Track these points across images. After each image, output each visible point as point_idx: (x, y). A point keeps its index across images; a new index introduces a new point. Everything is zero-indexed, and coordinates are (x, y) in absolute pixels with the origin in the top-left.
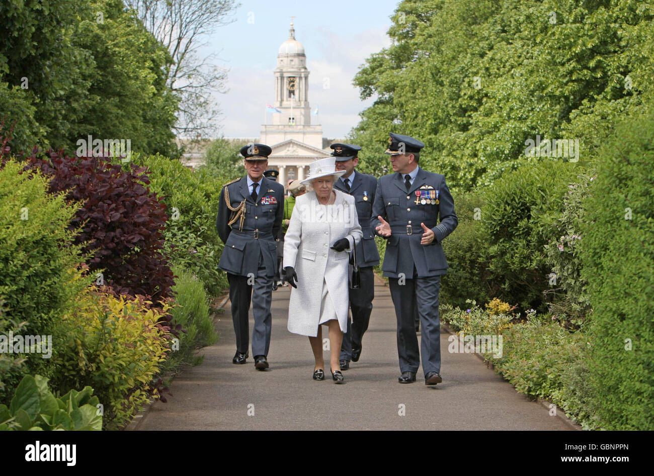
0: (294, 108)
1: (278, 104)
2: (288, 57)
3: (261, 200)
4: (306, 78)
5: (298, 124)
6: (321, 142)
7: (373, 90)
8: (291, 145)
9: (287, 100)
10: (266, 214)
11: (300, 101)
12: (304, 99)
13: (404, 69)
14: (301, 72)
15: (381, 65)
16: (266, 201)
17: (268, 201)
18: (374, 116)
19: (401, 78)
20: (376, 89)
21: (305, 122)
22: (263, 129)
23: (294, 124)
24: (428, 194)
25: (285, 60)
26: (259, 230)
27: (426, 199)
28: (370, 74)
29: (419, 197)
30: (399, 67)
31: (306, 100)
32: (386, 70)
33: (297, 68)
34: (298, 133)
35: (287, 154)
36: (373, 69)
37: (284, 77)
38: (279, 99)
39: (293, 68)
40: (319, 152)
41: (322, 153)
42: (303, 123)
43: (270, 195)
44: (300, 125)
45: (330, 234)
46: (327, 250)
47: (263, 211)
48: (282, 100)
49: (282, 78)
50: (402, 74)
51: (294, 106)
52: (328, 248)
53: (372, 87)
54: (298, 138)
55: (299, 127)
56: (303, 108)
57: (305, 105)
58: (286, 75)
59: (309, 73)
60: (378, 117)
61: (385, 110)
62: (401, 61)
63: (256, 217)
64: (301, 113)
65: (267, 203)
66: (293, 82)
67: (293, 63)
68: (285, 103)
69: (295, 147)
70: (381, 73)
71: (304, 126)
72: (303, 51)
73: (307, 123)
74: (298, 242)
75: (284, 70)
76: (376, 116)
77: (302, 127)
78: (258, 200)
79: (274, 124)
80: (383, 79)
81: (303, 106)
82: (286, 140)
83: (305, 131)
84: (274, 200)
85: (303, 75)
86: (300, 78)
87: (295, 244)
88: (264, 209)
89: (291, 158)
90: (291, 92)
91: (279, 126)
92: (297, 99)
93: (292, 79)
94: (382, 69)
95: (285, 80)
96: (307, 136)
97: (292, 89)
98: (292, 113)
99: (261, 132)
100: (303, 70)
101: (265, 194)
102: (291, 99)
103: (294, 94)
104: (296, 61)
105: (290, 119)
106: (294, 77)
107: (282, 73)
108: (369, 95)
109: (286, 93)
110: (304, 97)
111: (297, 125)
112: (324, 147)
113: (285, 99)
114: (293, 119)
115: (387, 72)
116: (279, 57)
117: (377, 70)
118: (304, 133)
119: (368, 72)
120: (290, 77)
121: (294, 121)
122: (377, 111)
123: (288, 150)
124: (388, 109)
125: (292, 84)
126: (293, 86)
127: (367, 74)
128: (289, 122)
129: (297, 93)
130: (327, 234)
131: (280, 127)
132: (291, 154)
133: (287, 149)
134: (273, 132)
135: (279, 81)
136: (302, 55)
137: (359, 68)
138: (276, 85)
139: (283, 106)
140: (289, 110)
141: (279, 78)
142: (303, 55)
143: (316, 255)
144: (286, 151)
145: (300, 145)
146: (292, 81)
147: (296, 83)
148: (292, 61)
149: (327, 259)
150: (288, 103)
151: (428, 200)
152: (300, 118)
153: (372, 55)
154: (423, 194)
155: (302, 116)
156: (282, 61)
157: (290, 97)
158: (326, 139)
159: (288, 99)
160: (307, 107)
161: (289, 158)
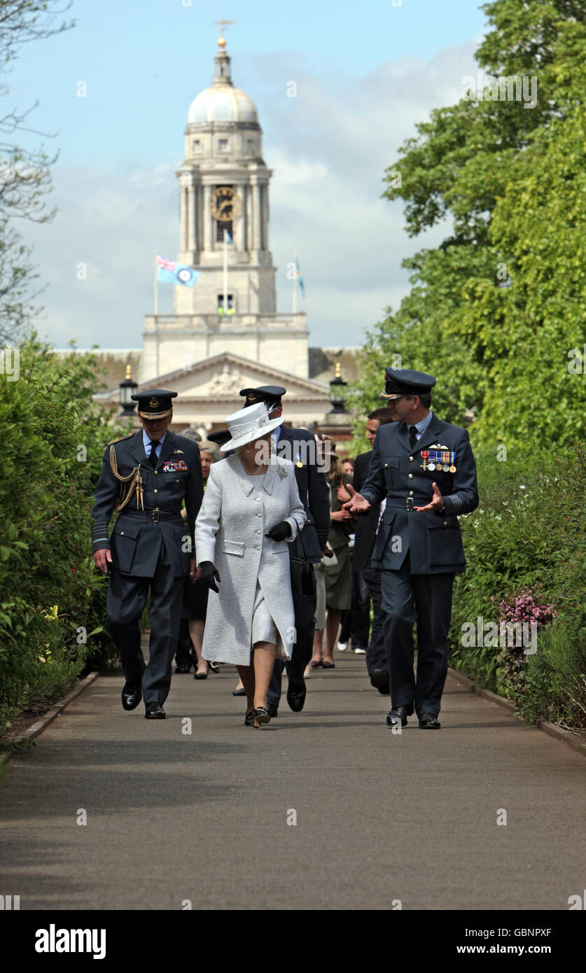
0: (231, 269)
1: (188, 259)
2: (212, 132)
3: (163, 466)
4: (263, 187)
5: (243, 311)
6: (304, 357)
7: (441, 207)
8: (226, 369)
9: (213, 249)
10: (169, 486)
11: (246, 249)
12: (257, 245)
13: (524, 149)
14: (250, 173)
15: (461, 141)
16: (170, 467)
17: (174, 467)
18: (445, 279)
19: (517, 171)
20: (448, 203)
21: (262, 306)
22: (151, 325)
23: (232, 311)
24: (439, 456)
25: (206, 139)
26: (160, 509)
27: (435, 463)
28: (431, 167)
29: (427, 459)
30: (511, 143)
31: (263, 247)
32: (475, 151)
33: (238, 161)
34: (242, 335)
35: (214, 392)
36: (439, 152)
37: (203, 187)
38: (192, 246)
39: (226, 161)
40: (301, 386)
41: (309, 389)
42: (255, 310)
43: (177, 458)
44: (249, 315)
45: (265, 516)
46: (260, 540)
47: (167, 481)
48: (199, 249)
49: (198, 187)
50: (519, 160)
51: (232, 262)
52: (261, 536)
53: (439, 200)
54: (243, 349)
55: (246, 320)
56: (256, 269)
57: (260, 260)
58: (208, 180)
59: (270, 173)
60: (455, 281)
61: (476, 262)
62: (515, 130)
63: (156, 491)
64: (250, 282)
65: (172, 470)
66: (229, 198)
67: (227, 148)
68: (208, 256)
69: (236, 372)
70: (461, 161)
71: (259, 317)
72: (254, 114)
73: (268, 309)
74: (217, 528)
75: (204, 167)
76: (451, 277)
77: (253, 320)
78: (158, 466)
79: (180, 311)
80: (467, 176)
81: (255, 262)
82: (212, 355)
83: (262, 329)
84: (183, 466)
85: (254, 180)
86: (247, 188)
87: (213, 530)
88: (168, 479)
89: (227, 402)
90: (224, 227)
91: (191, 317)
92: (240, 246)
93: (225, 191)
94: (463, 151)
95: (207, 194)
96: (268, 343)
97: (225, 218)
98: (226, 282)
99: (146, 335)
100: (253, 167)
101: (169, 456)
102: (225, 246)
103: (231, 234)
104: (235, 141)
105: (221, 298)
106: (230, 186)
107: (197, 174)
108: (430, 220)
109: (208, 228)
110: (257, 239)
111: (240, 316)
112: (313, 373)
113: (207, 243)
114: (230, 297)
115: (478, 158)
116: (188, 133)
117: (451, 154)
118: (260, 336)
119: (426, 162)
120: (218, 186)
121: (233, 303)
122: (454, 264)
123: (218, 383)
124: (484, 259)
125: (224, 204)
126: (228, 209)
127: (424, 167)
128: (220, 306)
129: (238, 228)
130: (260, 517)
131: (196, 320)
132: (226, 392)
133: (215, 379)
134: (175, 335)
135: (191, 196)
136: (249, 126)
137: (401, 150)
138: (183, 208)
139: (202, 264)
140: (218, 274)
141: (191, 189)
142: (254, 126)
143: (244, 547)
144: (211, 383)
145: (248, 367)
146: (224, 195)
147: (237, 203)
148: (223, 142)
149: (260, 552)
150: (216, 255)
151: (439, 465)
152: (249, 296)
153: (437, 113)
154: (432, 456)
155: (252, 292)
156: (197, 142)
157: (220, 238)
158: (320, 351)
159: (217, 245)
160: (267, 266)
161: (219, 402)
